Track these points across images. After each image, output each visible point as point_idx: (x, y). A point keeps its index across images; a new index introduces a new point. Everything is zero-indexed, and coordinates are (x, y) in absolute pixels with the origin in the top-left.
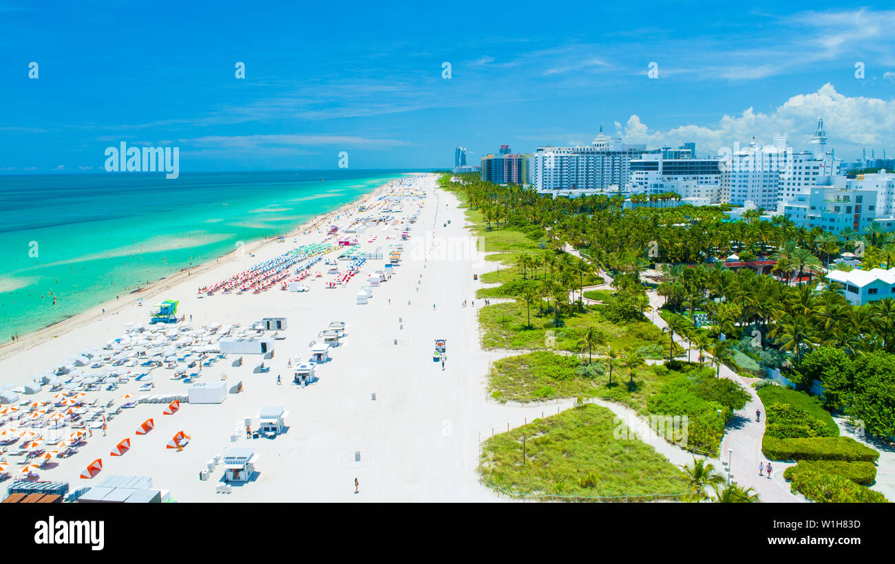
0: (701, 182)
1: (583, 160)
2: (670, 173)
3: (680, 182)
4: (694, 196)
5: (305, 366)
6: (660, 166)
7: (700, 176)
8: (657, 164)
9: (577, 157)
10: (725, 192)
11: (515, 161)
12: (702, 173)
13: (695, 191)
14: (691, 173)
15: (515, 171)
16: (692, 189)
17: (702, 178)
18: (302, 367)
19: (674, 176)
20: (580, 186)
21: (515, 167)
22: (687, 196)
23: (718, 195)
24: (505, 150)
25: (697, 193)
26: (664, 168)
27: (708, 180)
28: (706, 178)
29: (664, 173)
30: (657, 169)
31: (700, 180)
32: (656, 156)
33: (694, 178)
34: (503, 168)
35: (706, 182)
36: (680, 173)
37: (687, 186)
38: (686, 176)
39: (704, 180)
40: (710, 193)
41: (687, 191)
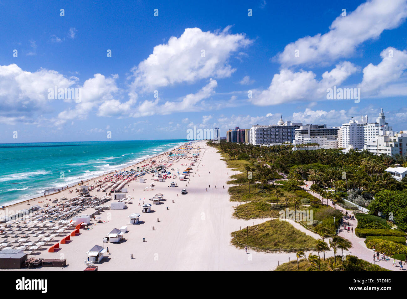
0: (329, 139)
1: (273, 131)
2: (314, 135)
3: (319, 139)
4: (326, 145)
5: (147, 205)
6: (309, 132)
7: (328, 136)
8: (307, 130)
9: (271, 129)
10: (340, 143)
11: (242, 132)
12: (329, 135)
13: (326, 143)
14: (323, 135)
15: (242, 137)
16: (324, 142)
17: (329, 137)
18: (145, 205)
19: (316, 136)
20: (272, 142)
21: (242, 135)
22: (322, 145)
23: (337, 145)
24: (237, 128)
25: (327, 144)
26: (311, 133)
27: (332, 138)
28: (331, 137)
29: (311, 135)
30: (308, 133)
31: (328, 138)
32: (307, 127)
33: (325, 137)
34: (237, 136)
35: (331, 139)
36: (318, 135)
37: (322, 141)
38: (321, 136)
39: (330, 138)
40: (333, 143)
41: (322, 143)
